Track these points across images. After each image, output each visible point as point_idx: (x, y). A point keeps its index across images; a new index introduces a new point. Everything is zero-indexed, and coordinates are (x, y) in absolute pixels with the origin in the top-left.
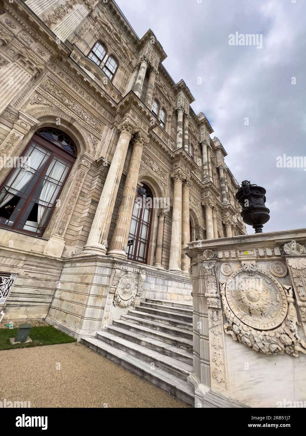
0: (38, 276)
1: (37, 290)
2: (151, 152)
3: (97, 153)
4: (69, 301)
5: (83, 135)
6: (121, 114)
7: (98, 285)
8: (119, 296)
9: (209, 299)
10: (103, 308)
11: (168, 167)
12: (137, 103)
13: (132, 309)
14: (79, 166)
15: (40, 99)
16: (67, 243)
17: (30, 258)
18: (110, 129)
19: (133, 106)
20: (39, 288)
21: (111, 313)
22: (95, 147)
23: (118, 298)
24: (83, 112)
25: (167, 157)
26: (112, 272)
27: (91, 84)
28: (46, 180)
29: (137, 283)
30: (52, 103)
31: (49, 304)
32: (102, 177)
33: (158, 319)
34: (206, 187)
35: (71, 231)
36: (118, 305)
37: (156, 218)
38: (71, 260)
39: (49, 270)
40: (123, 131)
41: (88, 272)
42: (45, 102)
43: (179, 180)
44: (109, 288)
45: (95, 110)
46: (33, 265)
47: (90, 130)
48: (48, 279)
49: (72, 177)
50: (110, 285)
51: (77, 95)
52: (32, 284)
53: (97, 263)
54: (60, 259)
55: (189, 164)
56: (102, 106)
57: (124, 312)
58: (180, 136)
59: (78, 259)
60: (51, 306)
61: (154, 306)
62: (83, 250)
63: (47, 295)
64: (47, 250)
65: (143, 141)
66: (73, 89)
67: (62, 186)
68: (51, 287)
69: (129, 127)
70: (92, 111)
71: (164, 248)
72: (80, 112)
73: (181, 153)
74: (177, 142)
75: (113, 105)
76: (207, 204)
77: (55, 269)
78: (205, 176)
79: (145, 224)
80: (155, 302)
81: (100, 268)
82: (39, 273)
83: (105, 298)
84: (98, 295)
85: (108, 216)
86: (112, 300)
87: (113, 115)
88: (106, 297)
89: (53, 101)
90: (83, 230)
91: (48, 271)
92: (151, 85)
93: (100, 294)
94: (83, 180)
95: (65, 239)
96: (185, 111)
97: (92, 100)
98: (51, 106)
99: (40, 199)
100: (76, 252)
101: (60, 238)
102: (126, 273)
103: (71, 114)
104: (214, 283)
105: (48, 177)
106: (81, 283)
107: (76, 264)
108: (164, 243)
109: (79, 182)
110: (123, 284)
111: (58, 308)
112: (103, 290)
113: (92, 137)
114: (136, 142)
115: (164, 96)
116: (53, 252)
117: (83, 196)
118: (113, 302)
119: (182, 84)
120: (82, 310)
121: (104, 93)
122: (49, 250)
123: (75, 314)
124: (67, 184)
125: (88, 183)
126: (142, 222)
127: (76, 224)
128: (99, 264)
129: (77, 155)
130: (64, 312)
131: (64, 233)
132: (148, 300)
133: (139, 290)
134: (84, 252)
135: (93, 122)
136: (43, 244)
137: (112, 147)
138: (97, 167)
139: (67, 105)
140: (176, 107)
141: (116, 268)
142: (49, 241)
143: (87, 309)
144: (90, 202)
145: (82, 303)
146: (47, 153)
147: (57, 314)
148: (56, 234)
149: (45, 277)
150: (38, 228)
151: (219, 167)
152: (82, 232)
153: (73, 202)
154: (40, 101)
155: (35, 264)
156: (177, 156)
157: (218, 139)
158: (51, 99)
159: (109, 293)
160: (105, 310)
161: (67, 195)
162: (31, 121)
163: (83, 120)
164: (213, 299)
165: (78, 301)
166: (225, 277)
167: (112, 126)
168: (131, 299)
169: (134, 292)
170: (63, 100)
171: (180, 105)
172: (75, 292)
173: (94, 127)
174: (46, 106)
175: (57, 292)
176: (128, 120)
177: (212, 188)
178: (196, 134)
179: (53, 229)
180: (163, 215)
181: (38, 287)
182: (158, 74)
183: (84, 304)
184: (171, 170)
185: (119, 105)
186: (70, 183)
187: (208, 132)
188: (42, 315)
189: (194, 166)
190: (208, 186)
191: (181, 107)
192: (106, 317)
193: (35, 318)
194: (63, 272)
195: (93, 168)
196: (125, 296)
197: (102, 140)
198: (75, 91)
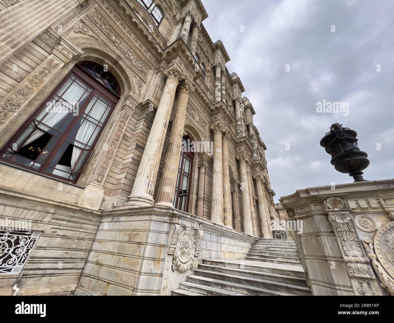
0: (69, 233)
1: (66, 253)
2: (193, 102)
3: (142, 96)
4: (112, 266)
5: (128, 75)
6: (167, 60)
7: (154, 245)
8: (179, 259)
9: (349, 265)
10: (161, 275)
11: (208, 119)
12: (185, 51)
13: (190, 274)
14: (123, 107)
15: (85, 29)
16: (106, 193)
17: (61, 211)
18: (155, 74)
19: (181, 54)
20: (69, 249)
21: (170, 281)
22: (141, 89)
23: (177, 261)
24: (129, 52)
25: (207, 109)
26: (170, 228)
27: (139, 26)
28: (85, 119)
29: (195, 241)
30: (98, 36)
31: (80, 271)
32: (147, 120)
33: (231, 287)
34: (241, 142)
35: (111, 179)
36: (177, 270)
37: (196, 170)
38: (112, 213)
39: (83, 226)
40: (170, 76)
41: (138, 227)
42: (90, 33)
43: (219, 132)
44: (167, 249)
45: (141, 52)
46: (63, 220)
47: (136, 71)
48: (81, 238)
49: (114, 118)
50: (169, 244)
51: (125, 34)
52: (61, 245)
53: (151, 216)
54: (98, 211)
55: (227, 117)
56: (149, 49)
57: (182, 278)
58: (218, 90)
59: (124, 212)
60: (83, 273)
61: (217, 269)
62: (127, 202)
63: (78, 258)
64: (83, 200)
65: (189, 89)
66: (120, 27)
67: (102, 127)
68: (84, 248)
69: (176, 73)
70: (139, 53)
71: (205, 201)
72: (127, 52)
73: (221, 106)
74: (215, 96)
75: (160, 50)
76: (242, 158)
77: (90, 224)
78: (239, 131)
79: (186, 175)
80: (214, 263)
81: (156, 223)
82: (70, 230)
83: (163, 262)
84: (154, 258)
85: (156, 162)
86: (170, 264)
87: (158, 60)
88: (164, 260)
89: (100, 34)
90: (126, 178)
91: (81, 227)
92: (195, 38)
93: (157, 257)
94: (127, 122)
95: (104, 188)
96: (222, 68)
97: (139, 42)
98: (97, 39)
99: (76, 139)
100: (117, 204)
101: (99, 186)
102: (184, 228)
103: (118, 52)
104: (353, 242)
105: (87, 115)
106: (129, 242)
107: (120, 218)
108: (205, 196)
109: (123, 124)
110: (182, 243)
111: (94, 276)
112: (161, 250)
113: (138, 78)
114: (182, 89)
115: (204, 52)
116: (89, 204)
117: (126, 140)
118: (172, 266)
119: (220, 43)
120: (134, 279)
121: (151, 37)
122: (85, 200)
123: (121, 284)
124: (108, 125)
125: (131, 127)
126: (183, 173)
127: (117, 171)
128: (154, 217)
129: (120, 95)
130: (104, 282)
131: (104, 181)
132: (206, 261)
133: (197, 249)
134: (129, 204)
135: (138, 64)
136: (78, 193)
137: (157, 91)
138: (142, 110)
139: (113, 42)
140: (214, 64)
141: (175, 223)
142: (86, 190)
143: (142, 277)
144: (134, 146)
145: (133, 269)
146: (87, 89)
147: (92, 284)
148: (94, 181)
149: (77, 234)
150: (71, 174)
151: (248, 125)
152: (124, 180)
153: (115, 145)
154: (85, 31)
155: (66, 218)
156: (217, 108)
157: (247, 98)
158: (97, 31)
159: (168, 254)
160: (164, 277)
161: (108, 138)
162: (74, 50)
163: (129, 60)
164: (359, 265)
165: (127, 266)
166: (365, 233)
167: (158, 71)
168: (190, 261)
169: (192, 252)
170: (109, 36)
171: (217, 62)
172: (119, 254)
173: (139, 69)
174: (91, 38)
175: (92, 253)
176: (175, 66)
177: (246, 143)
178: (230, 91)
179: (90, 176)
180: (204, 167)
181: (67, 248)
182: (200, 30)
183: (136, 271)
184: (211, 122)
185: (166, 51)
186: (112, 124)
187: (240, 91)
188: (69, 286)
189: (232, 120)
190: (242, 140)
191: (219, 64)
192: (165, 287)
193: (61, 291)
194: (100, 228)
195: (138, 111)
196: (183, 257)
197: (147, 83)
198: (122, 29)
